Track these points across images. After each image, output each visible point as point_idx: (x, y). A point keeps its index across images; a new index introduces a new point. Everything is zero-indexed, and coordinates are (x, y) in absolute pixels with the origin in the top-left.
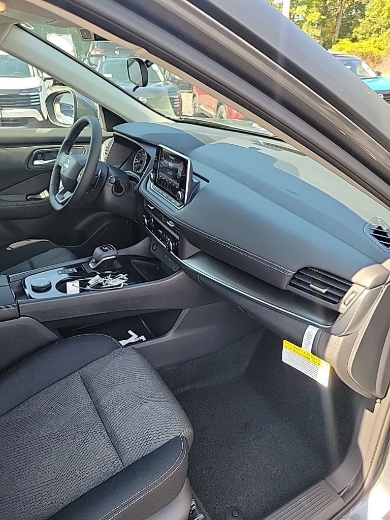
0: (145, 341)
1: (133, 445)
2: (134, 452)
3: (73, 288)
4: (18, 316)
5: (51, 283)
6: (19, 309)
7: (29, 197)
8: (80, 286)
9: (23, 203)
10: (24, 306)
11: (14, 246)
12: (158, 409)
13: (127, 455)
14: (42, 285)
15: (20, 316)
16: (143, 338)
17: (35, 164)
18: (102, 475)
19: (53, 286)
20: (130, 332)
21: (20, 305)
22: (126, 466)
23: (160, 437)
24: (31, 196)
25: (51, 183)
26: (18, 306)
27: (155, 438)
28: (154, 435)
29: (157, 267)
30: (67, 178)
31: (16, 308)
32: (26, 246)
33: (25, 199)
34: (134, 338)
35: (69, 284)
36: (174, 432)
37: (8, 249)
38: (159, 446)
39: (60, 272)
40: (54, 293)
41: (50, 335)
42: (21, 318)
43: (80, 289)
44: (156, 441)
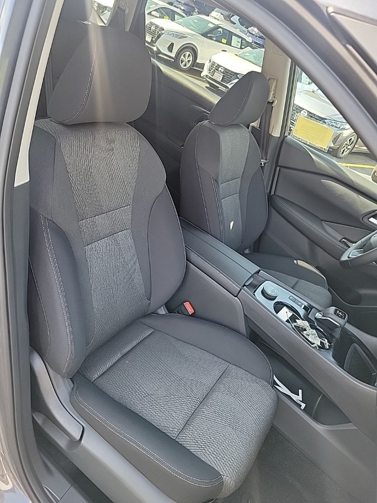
0: (301, 409)
1: (193, 436)
2: (189, 441)
3: (285, 314)
4: (236, 295)
5: (276, 297)
6: (240, 291)
7: (343, 240)
8: (290, 318)
9: (336, 241)
10: (244, 293)
11: (300, 263)
12: (233, 443)
13: (184, 435)
14: (269, 292)
15: (236, 297)
16: (303, 406)
17: (369, 220)
18: (163, 425)
19: (276, 300)
20: (300, 391)
21: (242, 290)
22: (177, 440)
23: (211, 456)
24: (345, 240)
25: (362, 240)
26: (241, 290)
27: (207, 452)
28: (209, 450)
29: (375, 372)
30: (370, 243)
31: (239, 289)
32: (308, 270)
33: (340, 239)
34: (298, 398)
35: (285, 309)
36: (221, 467)
37: (295, 261)
38: (203, 460)
39: (291, 298)
40: (270, 305)
41: (242, 327)
42: (236, 298)
43: (288, 320)
44: (206, 454)
